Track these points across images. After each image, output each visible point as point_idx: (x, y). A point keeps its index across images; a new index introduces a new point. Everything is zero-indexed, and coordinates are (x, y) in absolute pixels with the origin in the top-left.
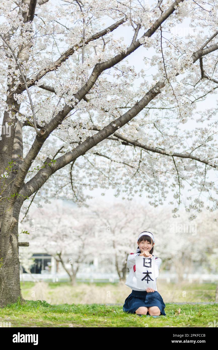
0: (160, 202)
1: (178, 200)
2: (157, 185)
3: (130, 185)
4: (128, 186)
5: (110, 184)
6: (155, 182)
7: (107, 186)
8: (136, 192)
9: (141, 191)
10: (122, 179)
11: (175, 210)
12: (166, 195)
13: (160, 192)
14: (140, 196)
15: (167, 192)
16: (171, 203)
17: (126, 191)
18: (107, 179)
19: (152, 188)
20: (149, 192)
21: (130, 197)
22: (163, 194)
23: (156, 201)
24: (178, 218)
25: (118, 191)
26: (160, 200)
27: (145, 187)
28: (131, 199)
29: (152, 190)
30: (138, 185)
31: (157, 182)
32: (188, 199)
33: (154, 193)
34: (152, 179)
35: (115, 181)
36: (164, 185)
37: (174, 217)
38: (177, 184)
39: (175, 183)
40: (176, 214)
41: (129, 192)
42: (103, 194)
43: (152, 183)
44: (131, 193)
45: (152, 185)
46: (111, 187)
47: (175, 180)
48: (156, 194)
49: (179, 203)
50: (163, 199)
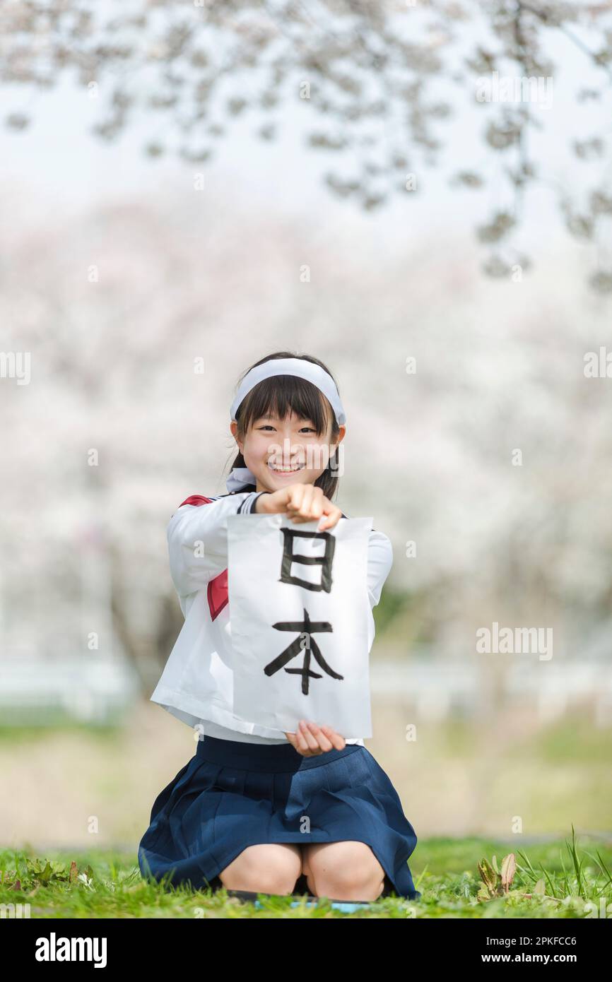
0: (399, 176)
1: (512, 157)
2: (378, 62)
3: (200, 60)
4: (181, 67)
5: (62, 57)
6: (361, 42)
7: (43, 66)
8: (237, 107)
9: (269, 101)
10: (141, 22)
11: (498, 227)
12: (437, 129)
13: (399, 108)
14: (267, 134)
15: (442, 111)
16: (470, 180)
17: (170, 103)
18: (43, 22)
19: (348, 85)
20: (325, 107)
21: (199, 141)
22: (416, 120)
23: (372, 170)
24: (518, 277)
25: (121, 101)
26: (400, 163)
27: (298, 78)
28: (203, 158)
29: (341, 99)
30: (251, 61)
31: (375, 43)
32: (579, 150)
33: (353, 114)
34: (344, 24)
35: (98, 38)
36: (423, 61)
37: (496, 270)
38: (509, 54)
39: (495, 45)
40: (507, 249)
41: (187, 107)
42: (18, 123)
43: (342, 54)
44: (201, 115)
45: (343, 67)
46: (68, 76)
47: (498, 29)
48: (368, 126)
49: (523, 176)
50: (416, 155)
